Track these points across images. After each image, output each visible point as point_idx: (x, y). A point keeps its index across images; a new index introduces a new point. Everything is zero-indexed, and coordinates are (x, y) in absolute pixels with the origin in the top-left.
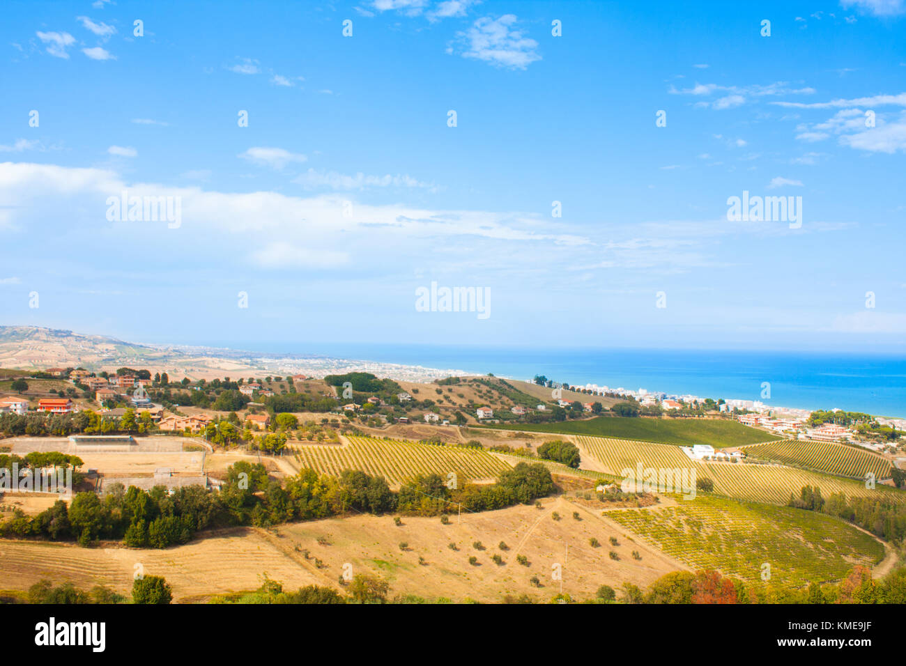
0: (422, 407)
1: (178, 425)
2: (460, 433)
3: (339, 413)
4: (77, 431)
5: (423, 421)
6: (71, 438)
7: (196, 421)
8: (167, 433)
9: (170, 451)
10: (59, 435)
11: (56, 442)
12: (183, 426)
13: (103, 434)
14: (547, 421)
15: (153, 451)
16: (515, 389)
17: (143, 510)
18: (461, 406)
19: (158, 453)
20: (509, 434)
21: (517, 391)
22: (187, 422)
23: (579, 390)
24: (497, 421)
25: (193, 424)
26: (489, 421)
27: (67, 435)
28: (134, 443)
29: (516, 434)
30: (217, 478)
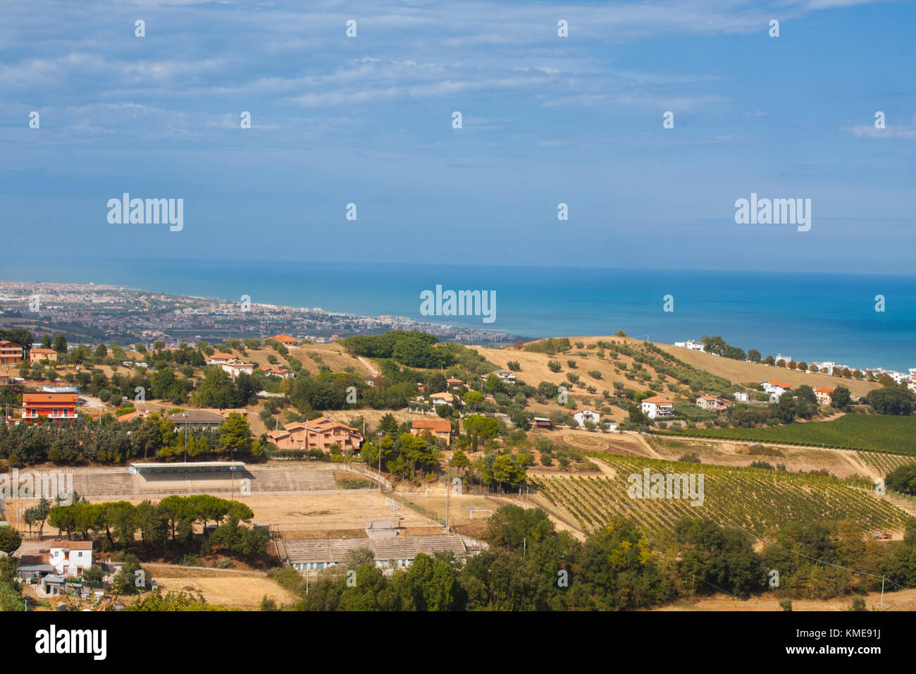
0: (543, 397)
1: (311, 441)
2: (648, 446)
3: (425, 410)
4: (139, 456)
5: (574, 425)
6: (134, 468)
7: (342, 432)
8: (298, 456)
9: (317, 489)
10: (108, 462)
11: (109, 475)
12: (320, 442)
13: (190, 459)
14: (764, 421)
15: (287, 489)
16: (679, 362)
17: (448, 595)
18: (606, 395)
19: (296, 492)
20: (738, 449)
21: (684, 365)
22: (327, 436)
23: (782, 364)
24: (683, 424)
25: (339, 438)
26: (670, 424)
27: (123, 463)
28: (245, 474)
29: (750, 448)
30: (473, 536)
